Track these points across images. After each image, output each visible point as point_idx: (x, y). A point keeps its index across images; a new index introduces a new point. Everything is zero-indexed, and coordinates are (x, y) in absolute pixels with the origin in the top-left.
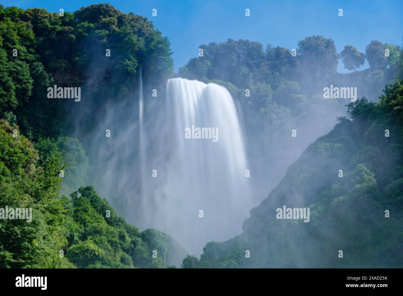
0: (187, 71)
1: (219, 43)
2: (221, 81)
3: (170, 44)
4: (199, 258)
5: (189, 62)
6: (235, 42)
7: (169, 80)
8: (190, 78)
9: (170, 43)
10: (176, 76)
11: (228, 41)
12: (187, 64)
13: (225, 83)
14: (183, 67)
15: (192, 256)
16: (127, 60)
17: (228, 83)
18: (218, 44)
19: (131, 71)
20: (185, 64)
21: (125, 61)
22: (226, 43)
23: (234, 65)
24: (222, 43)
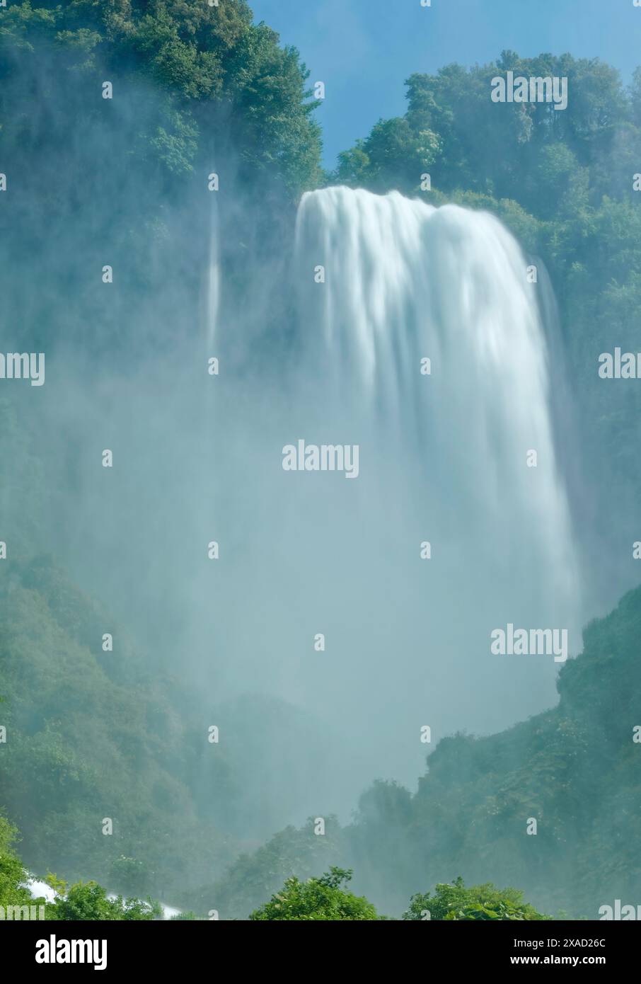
0: (367, 162)
1: (472, 69)
2: (482, 196)
3: (308, 74)
4: (413, 788)
5: (373, 134)
6: (525, 62)
7: (307, 195)
8: (378, 187)
9: (307, 68)
10: (329, 181)
11: (502, 62)
12: (366, 141)
13: (495, 202)
14: (351, 151)
15: (390, 783)
16: (162, 131)
17: (506, 202)
18: (468, 71)
19: (176, 168)
20: (357, 141)
21: (156, 134)
22: (495, 65)
23: (524, 141)
24: (481, 66)
